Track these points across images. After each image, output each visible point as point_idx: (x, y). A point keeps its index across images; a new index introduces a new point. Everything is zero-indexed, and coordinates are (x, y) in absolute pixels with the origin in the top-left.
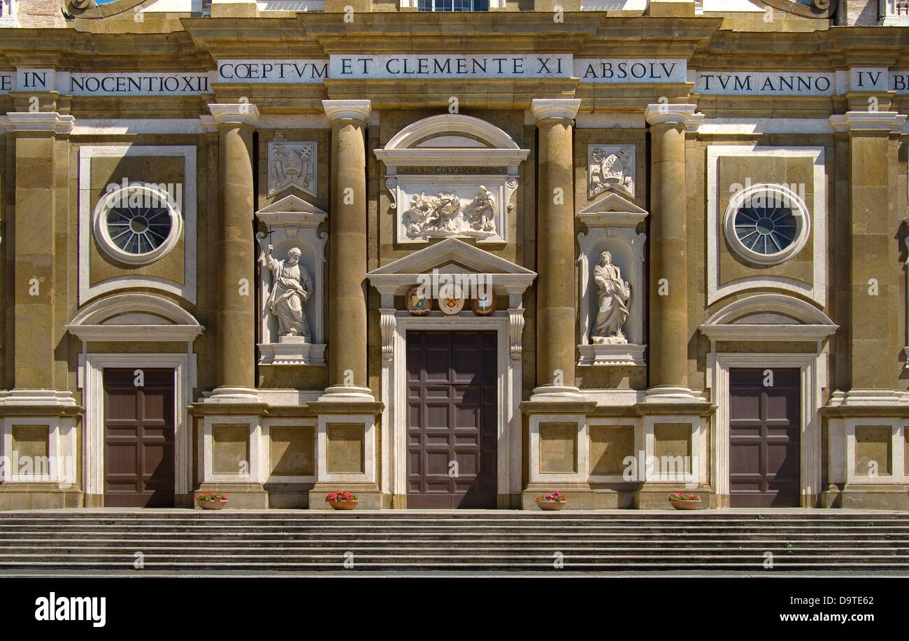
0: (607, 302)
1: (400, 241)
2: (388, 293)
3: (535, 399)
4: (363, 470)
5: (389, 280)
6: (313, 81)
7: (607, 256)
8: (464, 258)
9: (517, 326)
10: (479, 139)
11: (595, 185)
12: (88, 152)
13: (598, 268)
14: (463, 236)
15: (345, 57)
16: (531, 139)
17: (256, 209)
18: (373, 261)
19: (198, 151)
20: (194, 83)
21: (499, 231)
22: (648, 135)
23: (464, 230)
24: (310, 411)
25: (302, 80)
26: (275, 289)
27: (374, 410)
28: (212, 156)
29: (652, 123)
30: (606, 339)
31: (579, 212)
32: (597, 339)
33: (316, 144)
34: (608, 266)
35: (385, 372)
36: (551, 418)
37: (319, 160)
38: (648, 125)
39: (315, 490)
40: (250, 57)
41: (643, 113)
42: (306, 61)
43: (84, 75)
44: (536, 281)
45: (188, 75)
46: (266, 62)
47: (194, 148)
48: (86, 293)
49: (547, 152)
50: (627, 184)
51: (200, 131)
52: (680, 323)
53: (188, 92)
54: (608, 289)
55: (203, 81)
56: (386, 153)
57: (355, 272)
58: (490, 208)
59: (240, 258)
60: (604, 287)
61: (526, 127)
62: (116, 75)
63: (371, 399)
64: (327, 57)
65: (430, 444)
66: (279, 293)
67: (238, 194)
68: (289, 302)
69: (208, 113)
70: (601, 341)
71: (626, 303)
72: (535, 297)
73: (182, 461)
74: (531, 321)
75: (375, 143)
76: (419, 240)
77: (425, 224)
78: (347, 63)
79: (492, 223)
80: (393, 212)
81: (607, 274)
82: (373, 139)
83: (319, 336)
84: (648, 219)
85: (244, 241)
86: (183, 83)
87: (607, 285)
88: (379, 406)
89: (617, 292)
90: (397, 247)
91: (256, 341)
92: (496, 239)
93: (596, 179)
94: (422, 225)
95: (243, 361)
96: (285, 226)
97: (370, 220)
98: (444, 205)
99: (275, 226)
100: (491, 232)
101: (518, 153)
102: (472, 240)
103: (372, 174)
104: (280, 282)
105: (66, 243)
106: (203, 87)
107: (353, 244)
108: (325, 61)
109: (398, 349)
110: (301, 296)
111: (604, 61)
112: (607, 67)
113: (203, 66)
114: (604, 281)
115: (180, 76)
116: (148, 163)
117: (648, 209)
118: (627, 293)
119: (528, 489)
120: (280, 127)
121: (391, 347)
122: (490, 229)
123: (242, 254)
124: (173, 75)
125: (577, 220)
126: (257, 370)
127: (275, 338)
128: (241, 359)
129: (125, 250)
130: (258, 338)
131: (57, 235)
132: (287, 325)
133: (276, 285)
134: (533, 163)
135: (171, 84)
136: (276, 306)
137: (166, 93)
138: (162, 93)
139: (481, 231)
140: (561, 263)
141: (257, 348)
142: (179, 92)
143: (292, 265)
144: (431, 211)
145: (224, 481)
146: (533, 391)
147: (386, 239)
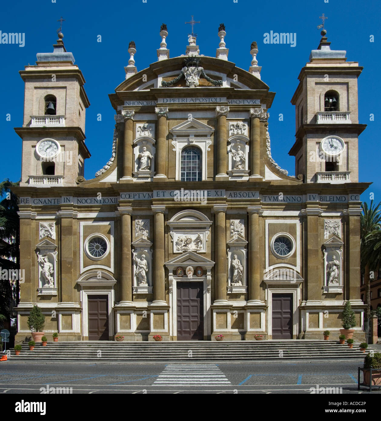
0: (236, 271)
1: (174, 252)
2: (171, 269)
3: (214, 304)
4: (164, 328)
5: (171, 265)
6: (148, 199)
7: (236, 256)
8: (194, 257)
9: (209, 280)
10: (198, 218)
11: (232, 233)
12: (83, 223)
13: (233, 260)
14: (193, 250)
15: (158, 191)
16: (213, 218)
17: (132, 242)
18: (167, 259)
19: (115, 223)
20: (113, 200)
21: (204, 248)
22: (248, 216)
23: (193, 248)
24: (148, 309)
25: (145, 199)
26: (137, 268)
27: (167, 308)
28: (119, 224)
29: (249, 212)
30: (235, 284)
31: (227, 242)
32: (233, 284)
33: (149, 220)
34: (236, 260)
35: (170, 295)
36: (219, 311)
37: (150, 225)
38: (248, 213)
39: (150, 335)
40: (130, 191)
41: (246, 209)
42: (146, 193)
43: (81, 198)
44: (215, 265)
45: (111, 198)
46: (134, 193)
47: (114, 221)
48: (83, 270)
49: (217, 222)
50: (242, 233)
51: (115, 216)
52: (257, 279)
53: (112, 203)
54: (236, 268)
55: (116, 199)
56: (170, 223)
57: (161, 263)
58: (201, 241)
59: (127, 258)
60: (235, 267)
61: (211, 214)
62: (91, 198)
63: (166, 305)
64: (152, 191)
65: (184, 319)
66: (139, 269)
67: (126, 237)
68: (142, 272)
69: (117, 210)
70: (234, 285)
71: (241, 272)
72: (215, 270)
73: (111, 326)
74: (213, 279)
75: (167, 220)
76: (180, 252)
77: (182, 246)
78: (158, 193)
79: (202, 246)
80: (173, 242)
81: (236, 262)
82: (166, 218)
83: (151, 284)
84: (248, 244)
85: (128, 252)
86: (110, 200)
87: (236, 266)
88: (169, 307)
89: (239, 268)
90: (174, 254)
91: (132, 286)
92: (203, 251)
93: (232, 231)
94: (181, 246)
95: (128, 292)
96: (140, 247)
97: (166, 245)
98: (187, 240)
99: (138, 247)
100: (201, 249)
101: (209, 222)
102: (196, 252)
103: (166, 230)
104: (139, 266)
105: (76, 254)
106: (116, 202)
107: (160, 253)
108: (152, 193)
109: (174, 287)
110: (145, 271)
111: (235, 192)
112: (235, 194)
113: (116, 194)
114: (235, 265)
115: (109, 198)
116: (100, 227)
117: (248, 241)
118: (242, 269)
119: (213, 334)
120: (139, 214)
121: (172, 287)
122: (201, 248)
123: (128, 257)
124: (107, 198)
125: (227, 245)
126: (133, 295)
127: (138, 284)
128: (127, 292)
129: (94, 256)
130: (132, 285)
131: (74, 251)
132: (141, 280)
133: (138, 267)
134: (213, 226)
135: (107, 201)
136: (138, 274)
137: (105, 204)
138: (104, 204)
139: (199, 248)
140: (222, 259)
141: (132, 288)
142: (109, 203)
143: (143, 260)
144: (183, 242)
145: (123, 332)
146: (215, 301)
147: (171, 252)
